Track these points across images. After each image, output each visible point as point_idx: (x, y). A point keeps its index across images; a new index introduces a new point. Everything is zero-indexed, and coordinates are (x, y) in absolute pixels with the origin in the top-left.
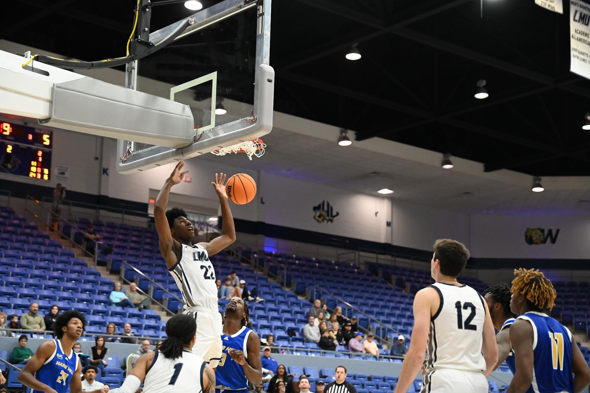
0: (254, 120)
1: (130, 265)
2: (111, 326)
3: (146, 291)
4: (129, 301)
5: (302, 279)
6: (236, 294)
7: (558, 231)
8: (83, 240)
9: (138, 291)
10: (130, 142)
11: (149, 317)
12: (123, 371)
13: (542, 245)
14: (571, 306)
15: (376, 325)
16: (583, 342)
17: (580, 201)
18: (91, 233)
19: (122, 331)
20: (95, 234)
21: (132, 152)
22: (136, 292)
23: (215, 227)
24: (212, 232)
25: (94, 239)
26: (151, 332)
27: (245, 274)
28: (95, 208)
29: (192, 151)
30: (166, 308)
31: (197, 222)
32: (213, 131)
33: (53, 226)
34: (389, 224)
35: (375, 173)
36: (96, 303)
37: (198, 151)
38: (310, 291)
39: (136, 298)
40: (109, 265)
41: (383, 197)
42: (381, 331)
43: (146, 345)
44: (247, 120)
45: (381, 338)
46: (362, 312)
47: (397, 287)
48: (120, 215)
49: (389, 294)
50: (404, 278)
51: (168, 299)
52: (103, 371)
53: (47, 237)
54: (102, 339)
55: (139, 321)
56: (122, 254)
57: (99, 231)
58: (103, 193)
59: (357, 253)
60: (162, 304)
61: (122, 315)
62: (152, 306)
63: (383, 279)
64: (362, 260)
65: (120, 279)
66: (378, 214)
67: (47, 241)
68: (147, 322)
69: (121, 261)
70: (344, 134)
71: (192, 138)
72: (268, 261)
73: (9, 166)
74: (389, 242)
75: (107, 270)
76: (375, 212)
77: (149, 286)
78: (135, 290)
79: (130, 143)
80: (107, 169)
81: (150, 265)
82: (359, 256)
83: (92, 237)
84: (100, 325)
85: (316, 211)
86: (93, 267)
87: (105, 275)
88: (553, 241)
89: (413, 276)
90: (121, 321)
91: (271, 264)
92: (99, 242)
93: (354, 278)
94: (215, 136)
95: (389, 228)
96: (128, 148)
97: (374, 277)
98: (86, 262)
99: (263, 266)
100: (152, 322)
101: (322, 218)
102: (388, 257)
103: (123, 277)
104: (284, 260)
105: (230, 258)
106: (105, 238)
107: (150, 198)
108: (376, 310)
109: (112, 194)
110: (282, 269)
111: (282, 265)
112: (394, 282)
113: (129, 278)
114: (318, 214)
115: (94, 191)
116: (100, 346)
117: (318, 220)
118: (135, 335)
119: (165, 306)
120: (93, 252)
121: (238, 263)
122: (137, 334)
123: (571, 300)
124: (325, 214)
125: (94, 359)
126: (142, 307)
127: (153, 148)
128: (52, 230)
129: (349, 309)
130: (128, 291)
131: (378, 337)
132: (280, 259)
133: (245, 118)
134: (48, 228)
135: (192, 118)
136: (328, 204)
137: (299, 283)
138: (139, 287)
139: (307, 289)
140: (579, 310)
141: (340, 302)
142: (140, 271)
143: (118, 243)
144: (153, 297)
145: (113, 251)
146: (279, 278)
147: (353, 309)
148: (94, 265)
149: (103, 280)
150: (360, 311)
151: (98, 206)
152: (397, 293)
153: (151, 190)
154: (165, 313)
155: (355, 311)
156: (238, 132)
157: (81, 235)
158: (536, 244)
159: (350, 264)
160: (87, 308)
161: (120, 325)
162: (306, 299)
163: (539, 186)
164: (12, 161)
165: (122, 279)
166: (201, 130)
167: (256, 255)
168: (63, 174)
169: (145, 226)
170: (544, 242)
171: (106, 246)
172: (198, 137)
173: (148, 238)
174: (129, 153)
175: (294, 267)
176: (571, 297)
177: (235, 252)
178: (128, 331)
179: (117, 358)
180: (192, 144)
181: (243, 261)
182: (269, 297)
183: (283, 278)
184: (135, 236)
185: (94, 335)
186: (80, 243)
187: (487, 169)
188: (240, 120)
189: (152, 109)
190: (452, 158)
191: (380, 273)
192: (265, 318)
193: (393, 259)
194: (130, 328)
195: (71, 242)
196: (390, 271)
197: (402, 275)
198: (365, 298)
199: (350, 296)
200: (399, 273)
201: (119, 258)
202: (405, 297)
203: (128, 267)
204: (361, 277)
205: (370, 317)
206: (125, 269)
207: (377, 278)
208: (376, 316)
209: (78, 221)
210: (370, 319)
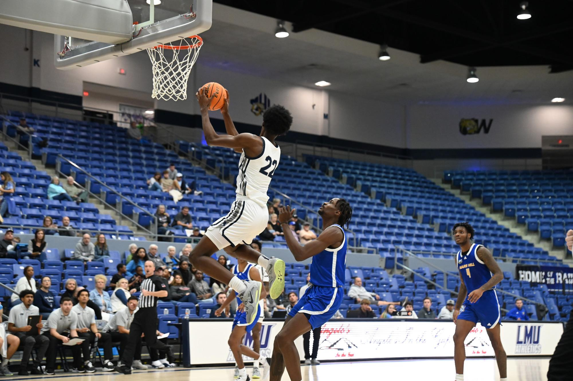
0: (193, 17)
1: (66, 159)
2: (48, 219)
3: (83, 184)
4: (67, 194)
6: (175, 187)
7: (491, 121)
8: (16, 134)
9: (75, 185)
10: (67, 37)
11: (87, 210)
12: (63, 263)
13: (476, 135)
14: (503, 194)
15: (313, 216)
16: (513, 227)
17: (514, 91)
18: (24, 126)
19: (60, 224)
20: (28, 127)
21: (70, 47)
22: (73, 186)
23: (152, 120)
24: (148, 125)
25: (27, 132)
26: (90, 225)
27: (183, 167)
28: (27, 101)
29: (130, 47)
30: (104, 201)
31: (133, 116)
32: (152, 27)
34: (326, 116)
35: (313, 65)
36: (32, 197)
37: (138, 47)
39: (74, 191)
40: (45, 158)
41: (320, 89)
42: (318, 222)
43: (86, 238)
44: (186, 16)
45: (318, 228)
46: (298, 203)
47: (334, 179)
48: (53, 108)
49: (326, 186)
50: (341, 170)
51: (105, 192)
52: (43, 263)
54: (41, 232)
55: (77, 214)
56: (57, 148)
57: (32, 124)
58: (35, 85)
59: (294, 145)
60: (100, 197)
61: (60, 208)
62: (90, 200)
63: (320, 171)
64: (300, 153)
65: (56, 173)
66: (315, 107)
68: (85, 215)
69: (56, 155)
70: (281, 26)
71: (131, 34)
72: (207, 154)
74: (326, 134)
75: (42, 163)
76: (312, 104)
77: (86, 180)
78: (72, 183)
79: (68, 39)
80: (38, 61)
81: (86, 158)
82: (297, 148)
83: (25, 129)
84: (38, 219)
85: (254, 104)
86: (27, 160)
87: (41, 169)
88: (487, 131)
89: (350, 168)
90: (59, 215)
91: (209, 157)
92: (33, 136)
93: (291, 170)
94: (154, 32)
95: (326, 121)
96: (65, 43)
97: (311, 170)
98: (20, 155)
99: (201, 159)
100: (91, 216)
101: (259, 110)
102: (325, 149)
103: (59, 171)
104: (222, 153)
105: (168, 152)
106: (39, 131)
107: (84, 91)
108: (312, 201)
109: (44, 86)
110: (220, 161)
111: (221, 158)
112: (331, 174)
113: (65, 172)
114: (255, 106)
115: (25, 84)
116: (40, 239)
117: (255, 113)
118: (73, 228)
119: (103, 200)
120: (27, 145)
121: (176, 157)
122: (76, 226)
123: (502, 188)
124: (262, 106)
125: (34, 251)
126: (80, 200)
127: (91, 43)
129: (287, 201)
130: (65, 185)
131: (315, 227)
132: (218, 152)
133: (184, 15)
135: (130, 14)
136: (265, 97)
138: (76, 181)
140: (509, 197)
141: (278, 194)
142: (77, 164)
143: (52, 136)
144: (91, 191)
145: (47, 144)
146: (217, 171)
147: (290, 201)
148: (29, 158)
149: (38, 174)
150: (297, 203)
151: (30, 98)
152: (334, 184)
153: (85, 83)
154: (103, 206)
155: (293, 203)
156: (177, 28)
157: (14, 127)
158: (470, 134)
159: (287, 157)
160: (23, 201)
161: (59, 218)
163: (474, 76)
165: (58, 172)
166: (140, 26)
167: (193, 149)
169: (80, 119)
170: (478, 132)
171: (41, 140)
172: (137, 33)
173: (83, 131)
174: (67, 49)
175: (232, 160)
176: (502, 185)
177: (172, 145)
178: (66, 224)
179: (56, 251)
180: (131, 40)
181: (181, 154)
182: (208, 190)
184: (70, 129)
185: (32, 228)
186: (13, 136)
187: (423, 61)
188: (179, 16)
189: (91, 4)
190: (389, 50)
191: (318, 163)
192: (204, 210)
193: (330, 151)
194: (68, 222)
195: (3, 135)
196: (327, 163)
197: (339, 166)
198: (302, 189)
199: (288, 188)
200: (336, 164)
201: (54, 151)
202: (342, 188)
203: (64, 161)
204: (298, 169)
205: (308, 208)
206: (60, 162)
207: (314, 170)
208: (313, 208)
209: (10, 114)
210: (307, 210)
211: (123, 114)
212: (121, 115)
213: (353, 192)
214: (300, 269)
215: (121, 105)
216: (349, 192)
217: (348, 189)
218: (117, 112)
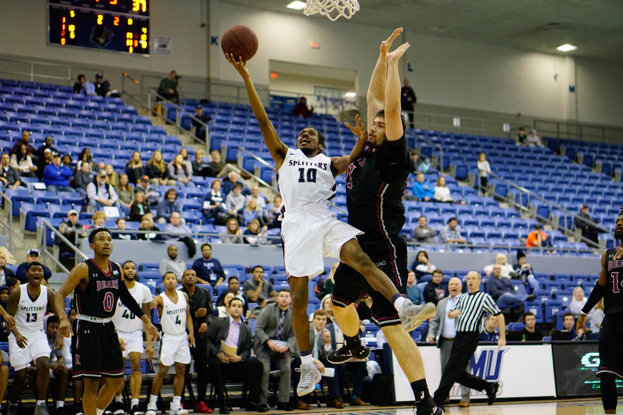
1: (248, 152)
5: (463, 162)
8: (191, 125)
15: (558, 214)
23: (353, 104)
24: (349, 109)
31: (331, 99)
33: (156, 109)
34: (572, 89)
35: (552, 24)
38: (474, 175)
40: (224, 152)
41: (563, 55)
42: (566, 221)
45: (566, 229)
46: (540, 198)
47: (585, 166)
49: (575, 176)
50: (594, 155)
53: (148, 123)
56: (238, 140)
58: (213, 67)
63: (566, 158)
66: (558, 78)
67: (149, 128)
69: (237, 148)
72: (421, 141)
73: (102, 40)
74: (574, 118)
76: (553, 74)
80: (216, 38)
89: (606, 153)
91: (424, 145)
95: (573, 94)
97: (555, 156)
103: (241, 167)
104: (440, 139)
107: (272, 72)
108: (558, 195)
110: (438, 150)
111: (438, 145)
112: (581, 160)
113: (249, 170)
115: (202, 66)
120: (203, 138)
128: (155, 115)
129: (525, 196)
131: (562, 227)
132: (435, 138)
134: (150, 113)
137: (459, 167)
138: (261, 178)
139: (469, 174)
141: (512, 187)
142: (263, 159)
143: (233, 126)
147: (529, 196)
150: (538, 197)
151: (208, 83)
152: (585, 173)
153: (271, 61)
155: (532, 198)
162: (470, 185)
164: (104, 34)
168: (164, 46)
183: (439, 160)
186: (188, 129)
191: (563, 149)
195: (177, 128)
196: (576, 147)
197: (590, 151)
198: (543, 180)
199: (526, 180)
200: (587, 148)
201: (235, 144)
202: (595, 178)
203: (246, 155)
204: (539, 156)
205: (551, 204)
206: (242, 157)
207: (559, 157)
208: (559, 203)
209: (185, 103)
210: (551, 207)
211: (319, 98)
212: (316, 98)
213: (611, 183)
214: (543, 280)
215: (315, 87)
216: (605, 182)
217: (603, 179)
218: (311, 95)
